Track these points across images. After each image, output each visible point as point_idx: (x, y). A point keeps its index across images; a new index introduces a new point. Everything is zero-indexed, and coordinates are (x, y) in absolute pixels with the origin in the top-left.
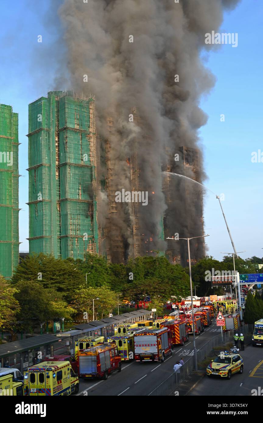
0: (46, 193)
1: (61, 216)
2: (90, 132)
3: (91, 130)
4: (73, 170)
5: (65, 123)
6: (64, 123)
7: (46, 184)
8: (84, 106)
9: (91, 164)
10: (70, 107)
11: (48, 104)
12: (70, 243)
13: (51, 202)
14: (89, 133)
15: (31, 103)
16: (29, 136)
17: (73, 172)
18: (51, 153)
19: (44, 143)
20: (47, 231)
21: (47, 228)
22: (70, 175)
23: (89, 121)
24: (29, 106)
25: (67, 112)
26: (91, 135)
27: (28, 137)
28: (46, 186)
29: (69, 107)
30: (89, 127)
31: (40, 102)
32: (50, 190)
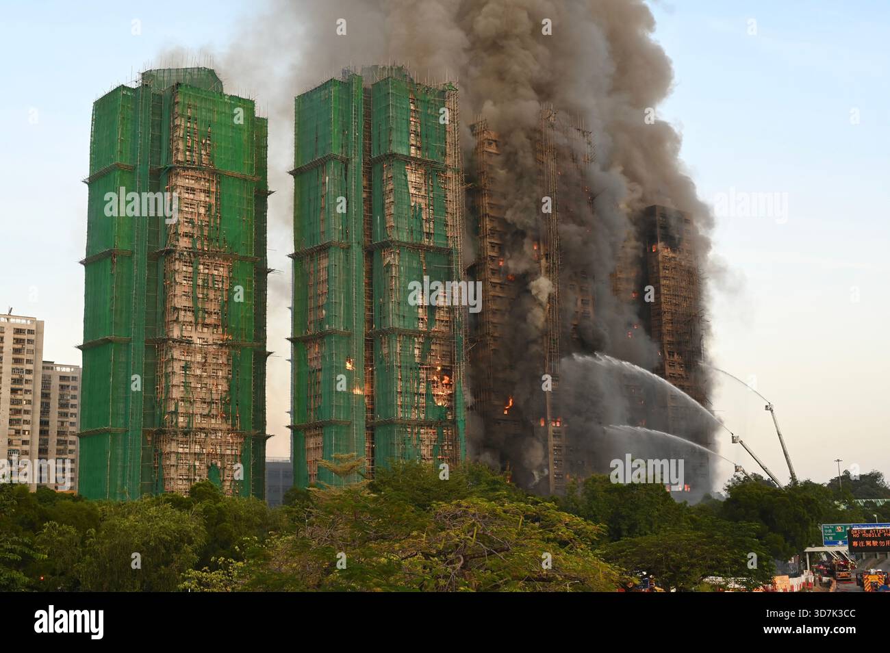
0: (340, 313)
1: (375, 373)
2: (446, 166)
3: (449, 161)
4: (407, 259)
5: (388, 143)
6: (386, 142)
7: (340, 293)
8: (433, 102)
9: (447, 245)
10: (401, 104)
11: (344, 97)
12: (397, 439)
13: (349, 335)
14: (443, 167)
15: (304, 94)
16: (297, 173)
17: (407, 264)
18: (353, 216)
19: (336, 190)
20: (342, 409)
21: (342, 401)
22: (400, 271)
23: (445, 139)
24: (296, 100)
25: (392, 117)
26: (449, 174)
27: (292, 176)
28: (340, 297)
29: (398, 105)
30: (444, 154)
31: (327, 91)
32: (348, 307)
